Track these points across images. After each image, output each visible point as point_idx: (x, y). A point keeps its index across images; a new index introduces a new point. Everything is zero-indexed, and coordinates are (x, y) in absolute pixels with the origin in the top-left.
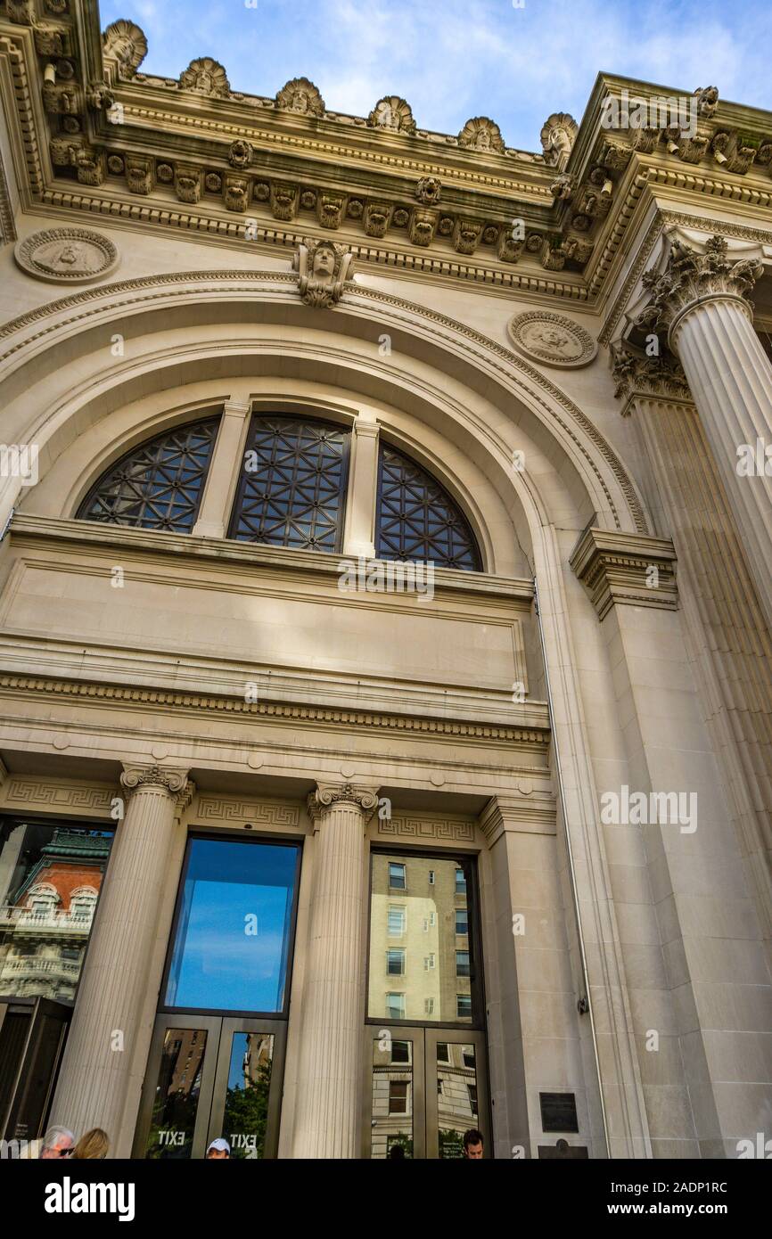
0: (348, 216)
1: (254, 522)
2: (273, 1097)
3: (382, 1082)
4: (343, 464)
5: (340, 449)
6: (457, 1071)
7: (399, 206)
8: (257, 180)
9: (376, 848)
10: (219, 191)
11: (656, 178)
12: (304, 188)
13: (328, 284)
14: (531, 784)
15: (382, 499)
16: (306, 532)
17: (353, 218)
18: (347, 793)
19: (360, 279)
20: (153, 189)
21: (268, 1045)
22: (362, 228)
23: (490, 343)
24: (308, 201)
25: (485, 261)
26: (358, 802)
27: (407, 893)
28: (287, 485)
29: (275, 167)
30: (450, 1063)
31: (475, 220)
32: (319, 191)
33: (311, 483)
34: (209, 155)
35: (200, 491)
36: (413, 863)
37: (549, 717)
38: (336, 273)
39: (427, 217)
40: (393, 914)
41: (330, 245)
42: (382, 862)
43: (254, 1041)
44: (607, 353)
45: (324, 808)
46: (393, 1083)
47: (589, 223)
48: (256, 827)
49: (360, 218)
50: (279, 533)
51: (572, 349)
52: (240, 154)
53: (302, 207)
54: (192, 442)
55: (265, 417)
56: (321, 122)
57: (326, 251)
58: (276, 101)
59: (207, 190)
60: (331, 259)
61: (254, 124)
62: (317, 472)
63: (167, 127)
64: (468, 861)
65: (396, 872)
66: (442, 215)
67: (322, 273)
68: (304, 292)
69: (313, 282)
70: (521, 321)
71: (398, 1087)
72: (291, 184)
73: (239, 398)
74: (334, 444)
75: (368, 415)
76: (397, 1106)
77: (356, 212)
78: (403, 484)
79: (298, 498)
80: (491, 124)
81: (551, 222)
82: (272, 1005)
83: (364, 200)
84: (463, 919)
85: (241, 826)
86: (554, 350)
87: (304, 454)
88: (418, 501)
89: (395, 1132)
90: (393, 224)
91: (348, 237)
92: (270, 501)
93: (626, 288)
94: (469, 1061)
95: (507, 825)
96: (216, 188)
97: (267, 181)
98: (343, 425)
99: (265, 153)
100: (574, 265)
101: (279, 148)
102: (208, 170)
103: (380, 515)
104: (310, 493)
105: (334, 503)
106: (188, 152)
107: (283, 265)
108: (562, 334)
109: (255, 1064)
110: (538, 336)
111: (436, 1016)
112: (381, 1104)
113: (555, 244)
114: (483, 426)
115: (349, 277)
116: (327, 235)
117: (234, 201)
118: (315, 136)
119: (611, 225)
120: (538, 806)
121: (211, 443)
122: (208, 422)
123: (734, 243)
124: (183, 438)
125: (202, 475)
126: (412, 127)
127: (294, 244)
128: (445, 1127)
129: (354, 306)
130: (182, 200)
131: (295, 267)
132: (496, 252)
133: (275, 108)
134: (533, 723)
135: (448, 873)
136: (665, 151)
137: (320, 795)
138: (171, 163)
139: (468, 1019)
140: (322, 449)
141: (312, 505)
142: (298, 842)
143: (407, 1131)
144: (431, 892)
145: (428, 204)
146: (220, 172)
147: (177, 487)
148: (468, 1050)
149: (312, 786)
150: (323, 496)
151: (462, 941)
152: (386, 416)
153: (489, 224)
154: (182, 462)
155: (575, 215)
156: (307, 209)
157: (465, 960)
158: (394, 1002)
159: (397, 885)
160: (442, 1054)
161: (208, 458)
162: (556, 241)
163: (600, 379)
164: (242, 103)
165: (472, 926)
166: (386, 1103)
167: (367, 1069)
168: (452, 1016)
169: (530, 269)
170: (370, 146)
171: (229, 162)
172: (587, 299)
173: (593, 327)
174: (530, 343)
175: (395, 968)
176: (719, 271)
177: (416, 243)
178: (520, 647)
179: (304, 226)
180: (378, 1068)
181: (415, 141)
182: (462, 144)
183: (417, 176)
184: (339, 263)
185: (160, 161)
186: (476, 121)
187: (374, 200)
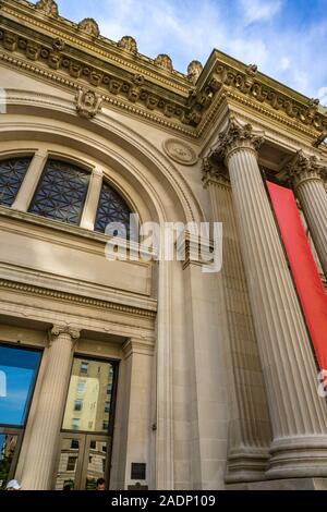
0: (103, 82)
1: (41, 207)
2: (13, 463)
3: (65, 457)
4: (86, 187)
5: (84, 181)
6: (99, 453)
7: (125, 83)
8: (65, 57)
9: (76, 356)
10: (47, 58)
11: (230, 96)
12: (85, 66)
13: (89, 109)
14: (146, 333)
15: (100, 206)
16: (65, 215)
17: (105, 83)
18: (67, 330)
19: (104, 110)
20: (16, 50)
21: (14, 440)
22: (108, 89)
23: (155, 148)
24: (86, 72)
25: (157, 114)
26: (71, 335)
27: (88, 376)
28: (59, 193)
29: (73, 53)
30: (96, 450)
31: (157, 96)
32: (92, 69)
33: (70, 194)
34: (44, 41)
35: (18, 189)
36: (92, 363)
37: (157, 307)
38: (94, 105)
39: (136, 91)
40: (81, 384)
41: (93, 93)
42: (78, 362)
43: (9, 437)
44: (201, 161)
45: (55, 336)
46: (70, 458)
47: (202, 108)
48: (22, 342)
49: (108, 84)
50: (52, 213)
51: (188, 157)
52: (59, 44)
53: (83, 73)
54: (17, 166)
55: (53, 161)
56: (96, 39)
57: (91, 95)
58: (79, 25)
59: (41, 56)
60: (93, 99)
61: (67, 33)
62: (73, 189)
63: (26, 24)
64: (115, 364)
65: (84, 366)
66: (143, 91)
67: (88, 104)
68: (78, 110)
69: (83, 107)
70: (169, 142)
71: (72, 460)
72: (79, 63)
73: (42, 151)
74: (83, 178)
75: (99, 169)
76: (70, 468)
77: (106, 81)
78: (110, 201)
79: (63, 199)
80: (168, 58)
81: (186, 104)
82: (19, 422)
83: (110, 77)
84: (110, 388)
85: (15, 341)
86: (180, 157)
87: (68, 181)
88: (116, 209)
89: (67, 479)
90: (122, 90)
91: (101, 91)
92: (50, 198)
93: (212, 137)
94: (104, 449)
95: (134, 350)
96: (45, 56)
97: (69, 59)
98: (88, 171)
99: (70, 47)
100: (193, 124)
101: (76, 46)
102: (43, 48)
103: (98, 213)
104: (68, 198)
105: (79, 204)
106: (35, 38)
107: (71, 97)
108: (185, 151)
109: (8, 448)
110: (175, 149)
111: (92, 430)
112: (63, 467)
113: (187, 114)
114: (148, 183)
115: (100, 109)
116: (92, 88)
117: (53, 65)
118: (94, 45)
119: (210, 111)
120: (148, 343)
121: (26, 168)
122: (26, 159)
123: (254, 128)
124: (13, 164)
125: (20, 182)
126: (136, 51)
127: (77, 89)
128: (90, 477)
129: (100, 121)
130: (28, 58)
131: (76, 99)
132: (163, 112)
133: (78, 28)
134: (150, 308)
135: (106, 368)
136: (234, 86)
137: (53, 331)
138: (26, 40)
139: (106, 431)
140: (77, 180)
141: (69, 204)
142: (41, 350)
143: (73, 479)
144: (98, 376)
145: (138, 85)
146: (48, 50)
147: (7, 185)
148: (105, 444)
149: (51, 326)
150: (74, 200)
151: (108, 398)
152: (107, 171)
153: (161, 99)
154: (11, 174)
155: (197, 103)
156: (85, 75)
157: (108, 406)
158: (76, 423)
159: (84, 372)
160: (93, 445)
161: (24, 175)
162: (188, 112)
163: (197, 172)
164: (63, 22)
165: (113, 392)
166: (66, 466)
167: (58, 452)
168: (100, 430)
169: (175, 121)
170: (117, 55)
171: (53, 46)
172: (197, 138)
173: (198, 150)
174: (171, 152)
175: (78, 408)
176: (248, 138)
177: (130, 100)
178: (149, 276)
179: (83, 82)
180: (64, 451)
181: (136, 57)
182: (155, 63)
183: (135, 72)
184: (96, 102)
185: (20, 38)
186: (162, 56)
187: (115, 78)
